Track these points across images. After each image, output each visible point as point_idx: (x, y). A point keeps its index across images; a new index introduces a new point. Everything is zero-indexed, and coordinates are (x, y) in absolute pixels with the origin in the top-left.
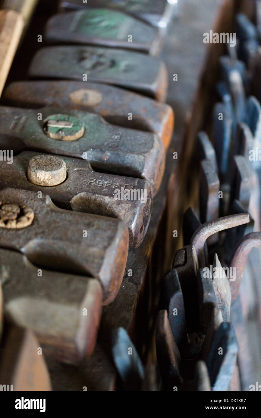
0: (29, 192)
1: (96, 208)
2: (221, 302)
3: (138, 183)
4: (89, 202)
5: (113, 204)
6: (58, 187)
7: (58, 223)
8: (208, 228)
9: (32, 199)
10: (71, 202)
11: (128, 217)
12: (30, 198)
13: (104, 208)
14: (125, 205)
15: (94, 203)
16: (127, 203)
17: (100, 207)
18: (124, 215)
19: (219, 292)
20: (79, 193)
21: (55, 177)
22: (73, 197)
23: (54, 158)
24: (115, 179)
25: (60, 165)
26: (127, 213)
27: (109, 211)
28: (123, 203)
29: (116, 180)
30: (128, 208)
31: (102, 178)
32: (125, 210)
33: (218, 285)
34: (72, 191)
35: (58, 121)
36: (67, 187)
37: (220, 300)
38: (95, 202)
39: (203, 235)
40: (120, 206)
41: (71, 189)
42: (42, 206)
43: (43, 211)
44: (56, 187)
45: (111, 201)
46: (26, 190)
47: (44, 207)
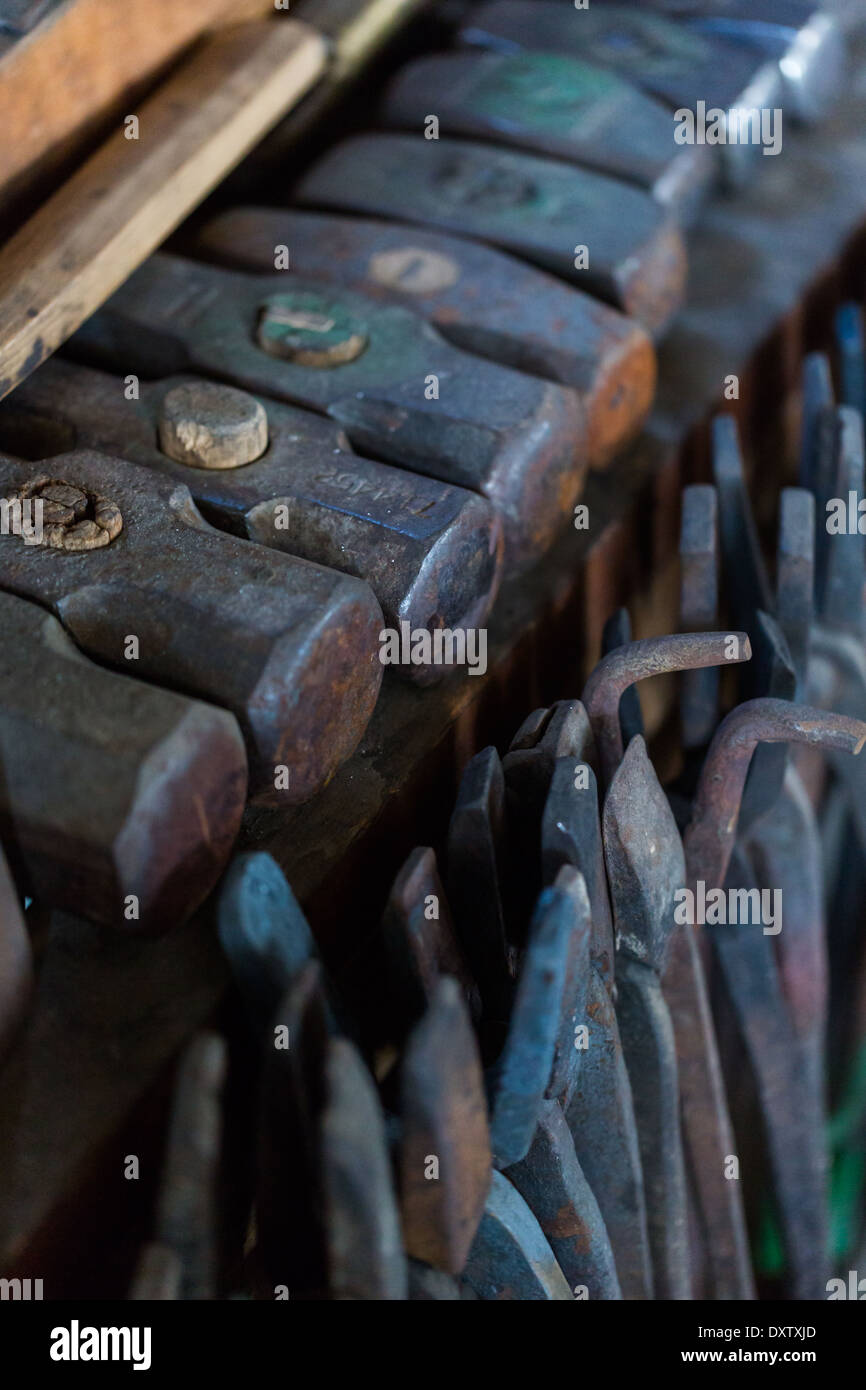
0: (137, 468)
1: (314, 544)
2: (627, 876)
3: (449, 496)
4: (299, 525)
5: (361, 539)
6: (228, 472)
7: (179, 553)
8: (625, 656)
9: (134, 488)
10: (247, 515)
11: (392, 579)
12: (132, 484)
13: (335, 547)
14: (390, 548)
15: (313, 531)
16: (397, 542)
17: (325, 544)
18: (383, 574)
19: (620, 843)
20: (276, 497)
21: (221, 444)
22: (257, 504)
23: (237, 395)
24: (390, 477)
25: (246, 414)
26: (391, 570)
27: (346, 559)
28: (387, 541)
29: (393, 480)
30: (396, 556)
31: (353, 471)
32: (389, 560)
33: (619, 821)
34: (260, 490)
35: (295, 309)
36: (252, 477)
37: (626, 870)
38: (316, 529)
39: (612, 676)
40: (377, 547)
41: (261, 483)
42: (156, 506)
43: (151, 518)
44: (223, 473)
45: (357, 532)
46: (130, 464)
47: (159, 510)
